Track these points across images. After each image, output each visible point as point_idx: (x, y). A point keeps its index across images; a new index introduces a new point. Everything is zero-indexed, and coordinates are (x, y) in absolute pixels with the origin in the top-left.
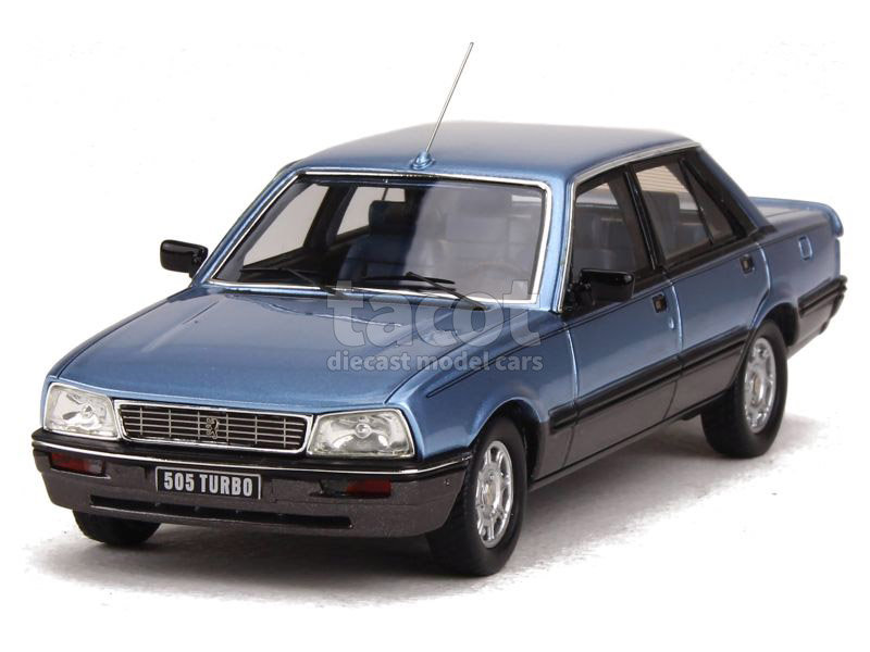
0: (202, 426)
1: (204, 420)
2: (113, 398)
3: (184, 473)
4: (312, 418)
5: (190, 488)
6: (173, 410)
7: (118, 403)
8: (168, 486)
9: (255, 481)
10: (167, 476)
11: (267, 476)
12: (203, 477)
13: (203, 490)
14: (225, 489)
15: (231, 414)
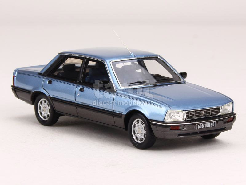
0: (201, 113)
1: (201, 112)
2: (184, 111)
3: (202, 124)
4: (221, 107)
5: (203, 127)
6: (196, 111)
7: (185, 112)
8: (199, 128)
9: (215, 122)
10: (199, 125)
11: (217, 121)
12: (205, 124)
13: (205, 127)
14: (209, 126)
15: (206, 110)
